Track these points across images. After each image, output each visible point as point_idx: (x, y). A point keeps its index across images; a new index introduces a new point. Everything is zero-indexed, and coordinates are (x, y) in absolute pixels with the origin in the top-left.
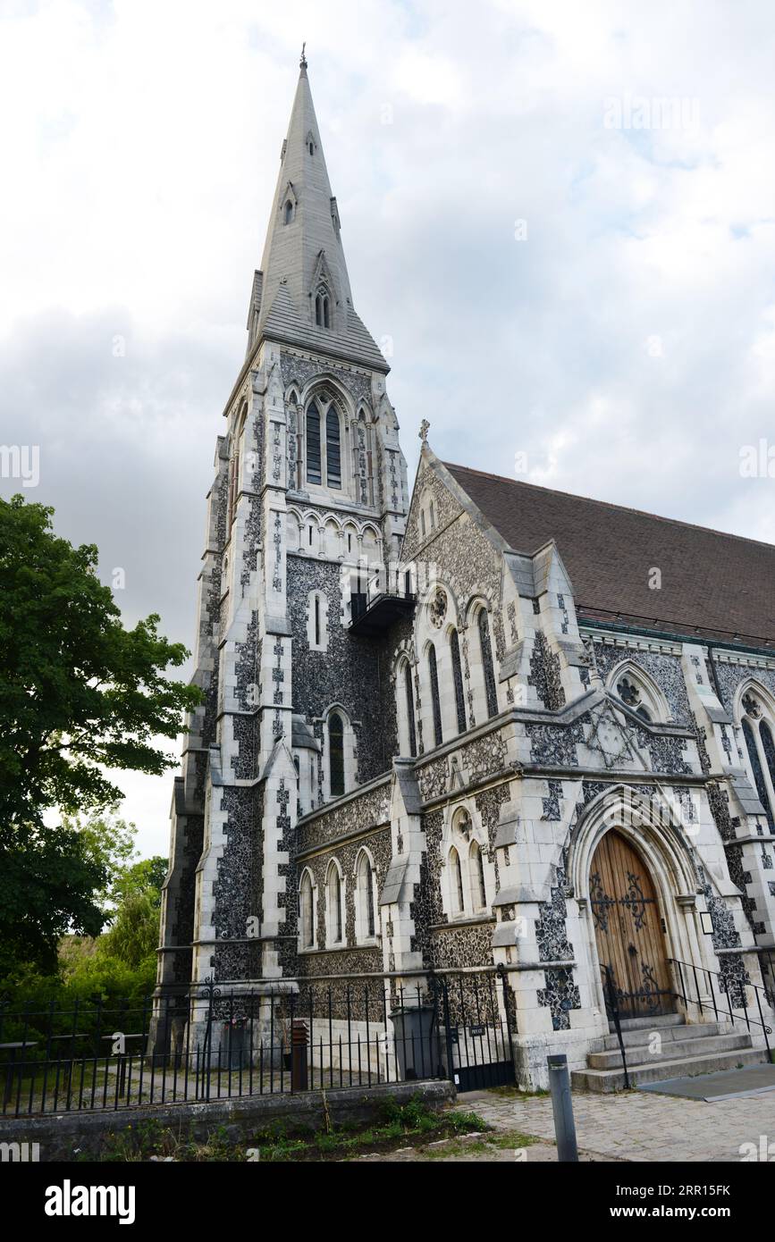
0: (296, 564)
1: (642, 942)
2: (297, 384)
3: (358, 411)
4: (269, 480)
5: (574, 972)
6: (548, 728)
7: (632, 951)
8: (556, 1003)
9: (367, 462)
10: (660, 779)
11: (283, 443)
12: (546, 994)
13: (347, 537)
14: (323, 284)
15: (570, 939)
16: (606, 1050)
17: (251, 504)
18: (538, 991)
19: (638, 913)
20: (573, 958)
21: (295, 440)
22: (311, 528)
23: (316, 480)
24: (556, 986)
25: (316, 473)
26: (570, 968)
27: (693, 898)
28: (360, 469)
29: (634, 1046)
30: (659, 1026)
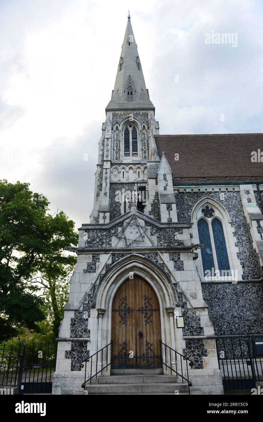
0: (116, 186)
1: (148, 331)
2: (118, 123)
3: (142, 126)
4: (105, 159)
5: (88, 344)
6: (98, 231)
7: (141, 335)
8: (75, 358)
9: (146, 144)
10: (160, 249)
11: (110, 145)
12: (70, 353)
13: (138, 173)
14: (130, 86)
15: (89, 327)
16: (98, 383)
17: (101, 168)
18: (66, 351)
19: (148, 316)
20: (89, 337)
21: (118, 143)
22: (123, 172)
23: (127, 155)
24: (77, 349)
25: (128, 152)
26: (86, 342)
27: (173, 309)
28: (144, 147)
29: (116, 383)
30: (146, 374)
